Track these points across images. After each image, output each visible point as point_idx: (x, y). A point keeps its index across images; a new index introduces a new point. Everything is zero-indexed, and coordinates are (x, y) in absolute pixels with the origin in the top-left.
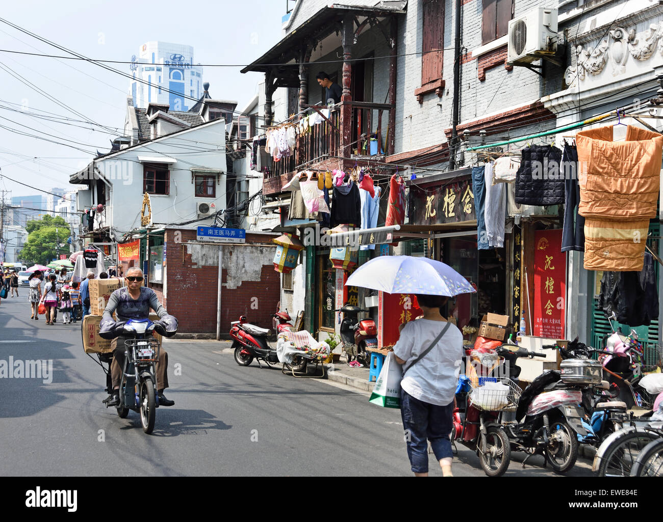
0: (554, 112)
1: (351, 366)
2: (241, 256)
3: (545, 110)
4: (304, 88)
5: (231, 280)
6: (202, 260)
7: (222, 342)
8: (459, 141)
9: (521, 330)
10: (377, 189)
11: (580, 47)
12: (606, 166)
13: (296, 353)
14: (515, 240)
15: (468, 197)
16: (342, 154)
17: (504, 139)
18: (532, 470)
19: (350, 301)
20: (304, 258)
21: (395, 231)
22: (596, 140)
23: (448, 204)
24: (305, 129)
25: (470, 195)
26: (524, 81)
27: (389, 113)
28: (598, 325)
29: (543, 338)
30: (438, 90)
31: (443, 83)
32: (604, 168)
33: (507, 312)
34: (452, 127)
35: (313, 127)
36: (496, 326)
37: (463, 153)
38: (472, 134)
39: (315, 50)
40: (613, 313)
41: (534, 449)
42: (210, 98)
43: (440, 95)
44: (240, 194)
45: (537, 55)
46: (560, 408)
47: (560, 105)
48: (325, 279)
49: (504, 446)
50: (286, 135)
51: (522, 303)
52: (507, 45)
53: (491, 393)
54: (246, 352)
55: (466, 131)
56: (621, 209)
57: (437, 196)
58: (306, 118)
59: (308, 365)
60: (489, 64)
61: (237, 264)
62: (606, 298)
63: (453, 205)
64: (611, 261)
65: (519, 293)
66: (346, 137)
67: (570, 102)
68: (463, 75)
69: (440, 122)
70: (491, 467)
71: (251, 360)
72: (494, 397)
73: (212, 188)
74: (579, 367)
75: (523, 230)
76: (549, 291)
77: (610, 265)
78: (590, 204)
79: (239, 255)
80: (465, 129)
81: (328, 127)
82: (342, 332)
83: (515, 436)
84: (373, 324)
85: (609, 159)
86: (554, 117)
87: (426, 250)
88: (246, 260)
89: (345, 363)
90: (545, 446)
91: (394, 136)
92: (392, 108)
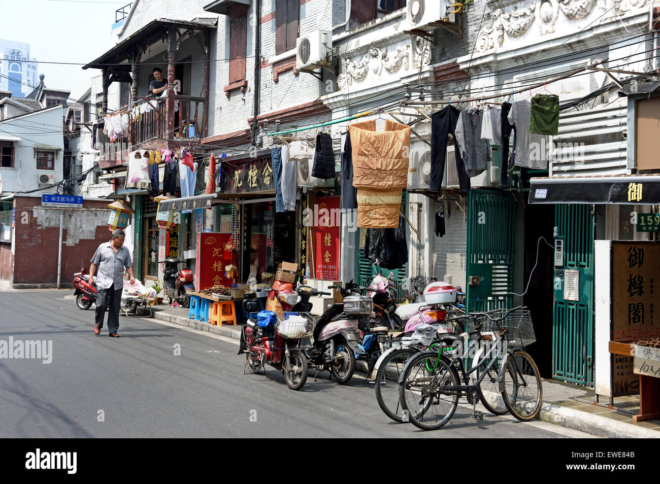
0: (331, 108)
1: (172, 307)
2: (78, 219)
3: (323, 106)
4: (136, 83)
5: (70, 238)
6: (46, 222)
7: (62, 290)
8: (259, 128)
9: (307, 274)
10: (195, 165)
11: (348, 60)
12: (371, 149)
13: (130, 298)
14: (302, 204)
15: (267, 171)
16: (167, 136)
17: (293, 127)
18: (322, 383)
19: (171, 254)
20: (133, 220)
21: (213, 198)
22: (364, 130)
23: (252, 177)
24: (137, 116)
25: (268, 170)
26: (307, 83)
27: (204, 105)
28: (362, 269)
29: (323, 280)
30: (242, 88)
31: (246, 82)
32: (369, 151)
33: (296, 261)
34: (253, 117)
35: (143, 115)
36: (289, 272)
37: (261, 137)
38: (269, 123)
39: (144, 53)
40: (377, 260)
41: (323, 366)
42: (45, 87)
43: (244, 92)
44: (74, 167)
45: (318, 65)
46: (343, 334)
47: (334, 103)
48: (150, 237)
49: (304, 365)
50: (121, 120)
51: (307, 253)
52: (296, 56)
53: (294, 324)
54: (86, 298)
55: (266, 120)
56: (381, 181)
57: (244, 170)
58: (137, 108)
59: (138, 307)
60: (281, 70)
61: (76, 225)
62: (370, 249)
63: (256, 177)
64: (375, 221)
65: (305, 246)
66: (170, 123)
67: (342, 101)
68: (261, 77)
69: (244, 113)
70: (293, 382)
71: (90, 305)
72: (296, 327)
73: (51, 162)
74: (357, 302)
75: (308, 198)
76: (327, 244)
77: (375, 224)
78: (360, 178)
79: (77, 218)
80: (264, 119)
81: (155, 114)
82: (165, 279)
83: (309, 357)
84: (190, 272)
85: (372, 144)
86: (330, 112)
87: (233, 213)
88: (83, 222)
89: (167, 304)
90: (332, 363)
91: (208, 123)
92: (206, 100)
